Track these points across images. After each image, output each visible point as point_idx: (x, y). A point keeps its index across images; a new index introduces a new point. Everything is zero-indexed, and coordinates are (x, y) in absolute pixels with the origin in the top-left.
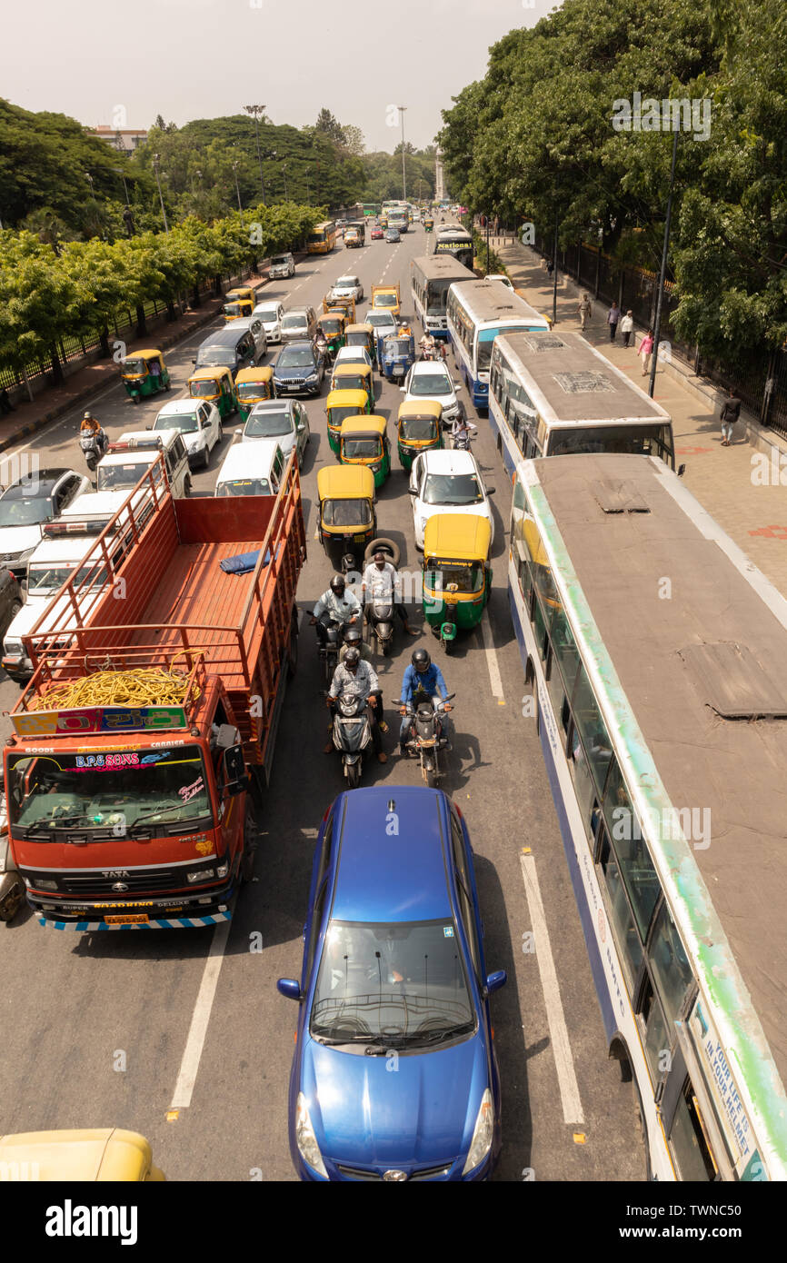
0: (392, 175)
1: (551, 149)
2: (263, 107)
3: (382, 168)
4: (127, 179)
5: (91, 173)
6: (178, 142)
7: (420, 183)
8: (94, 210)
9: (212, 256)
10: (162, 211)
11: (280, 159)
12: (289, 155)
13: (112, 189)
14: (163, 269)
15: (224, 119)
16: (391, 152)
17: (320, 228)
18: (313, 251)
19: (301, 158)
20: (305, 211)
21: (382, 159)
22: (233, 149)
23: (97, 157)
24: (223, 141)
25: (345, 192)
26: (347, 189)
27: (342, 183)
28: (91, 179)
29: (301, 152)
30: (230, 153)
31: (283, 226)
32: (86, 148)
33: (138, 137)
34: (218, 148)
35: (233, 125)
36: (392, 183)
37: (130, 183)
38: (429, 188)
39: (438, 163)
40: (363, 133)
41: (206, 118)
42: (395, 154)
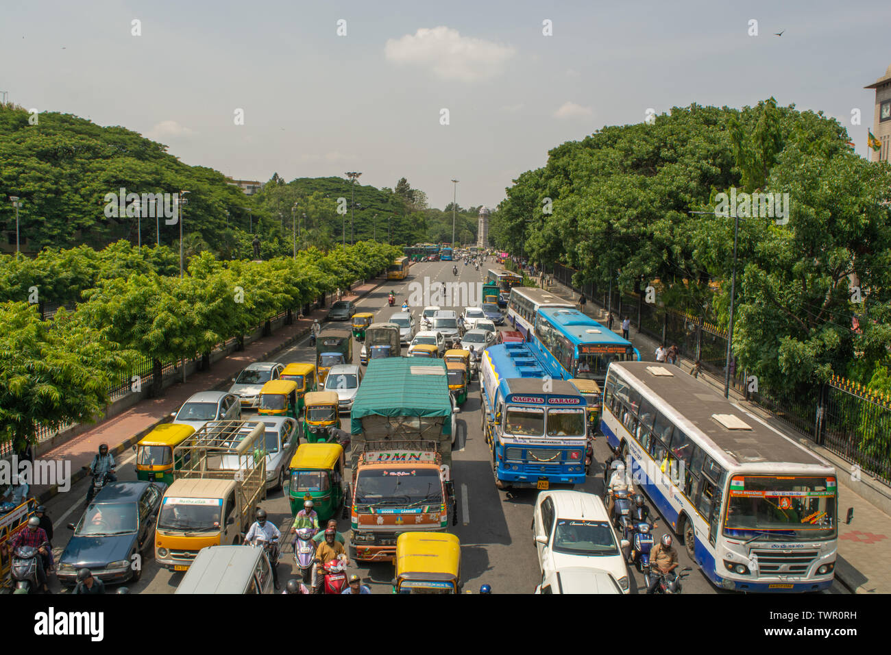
0: (444, 225)
1: (614, 224)
2: (360, 174)
3: (435, 220)
4: (253, 216)
5: (230, 210)
6: (289, 192)
7: (466, 233)
8: (229, 236)
9: (330, 278)
10: (276, 240)
11: (363, 209)
12: (370, 206)
13: (240, 222)
14: (296, 285)
15: (323, 179)
16: (443, 209)
17: (399, 261)
18: (392, 277)
19: (380, 210)
20: (386, 247)
21: (436, 213)
22: (329, 199)
23: (234, 199)
24: (322, 193)
25: (413, 235)
26: (414, 233)
27: (410, 229)
28: (228, 214)
29: (380, 205)
30: (326, 202)
31: (376, 258)
32: (226, 193)
33: (254, 186)
34: (316, 198)
35: (330, 184)
36: (443, 231)
37: (255, 219)
38: (472, 237)
39: (481, 220)
40: (427, 196)
41: (309, 177)
42: (446, 210)
